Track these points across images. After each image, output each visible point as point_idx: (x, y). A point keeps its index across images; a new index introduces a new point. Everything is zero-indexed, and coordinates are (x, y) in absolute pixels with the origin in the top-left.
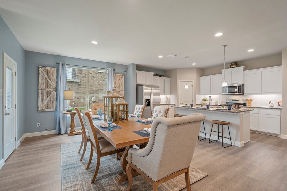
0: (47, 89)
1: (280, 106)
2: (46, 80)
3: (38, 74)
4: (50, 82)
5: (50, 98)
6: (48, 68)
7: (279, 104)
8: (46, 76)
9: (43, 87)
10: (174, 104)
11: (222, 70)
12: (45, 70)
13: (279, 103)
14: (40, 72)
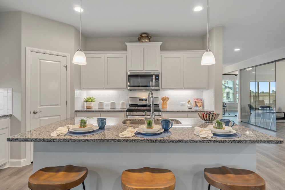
1: (197, 106)
7: (196, 104)
10: (11, 115)
11: (127, 44)
13: (196, 102)
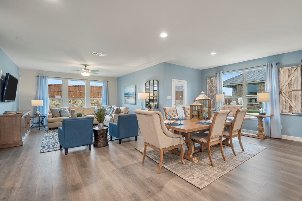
0: (212, 94)
2: (211, 87)
3: (207, 84)
4: (213, 89)
5: (213, 101)
6: (212, 78)
8: (211, 84)
9: (209, 92)
12: (210, 80)
14: (208, 82)
